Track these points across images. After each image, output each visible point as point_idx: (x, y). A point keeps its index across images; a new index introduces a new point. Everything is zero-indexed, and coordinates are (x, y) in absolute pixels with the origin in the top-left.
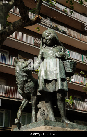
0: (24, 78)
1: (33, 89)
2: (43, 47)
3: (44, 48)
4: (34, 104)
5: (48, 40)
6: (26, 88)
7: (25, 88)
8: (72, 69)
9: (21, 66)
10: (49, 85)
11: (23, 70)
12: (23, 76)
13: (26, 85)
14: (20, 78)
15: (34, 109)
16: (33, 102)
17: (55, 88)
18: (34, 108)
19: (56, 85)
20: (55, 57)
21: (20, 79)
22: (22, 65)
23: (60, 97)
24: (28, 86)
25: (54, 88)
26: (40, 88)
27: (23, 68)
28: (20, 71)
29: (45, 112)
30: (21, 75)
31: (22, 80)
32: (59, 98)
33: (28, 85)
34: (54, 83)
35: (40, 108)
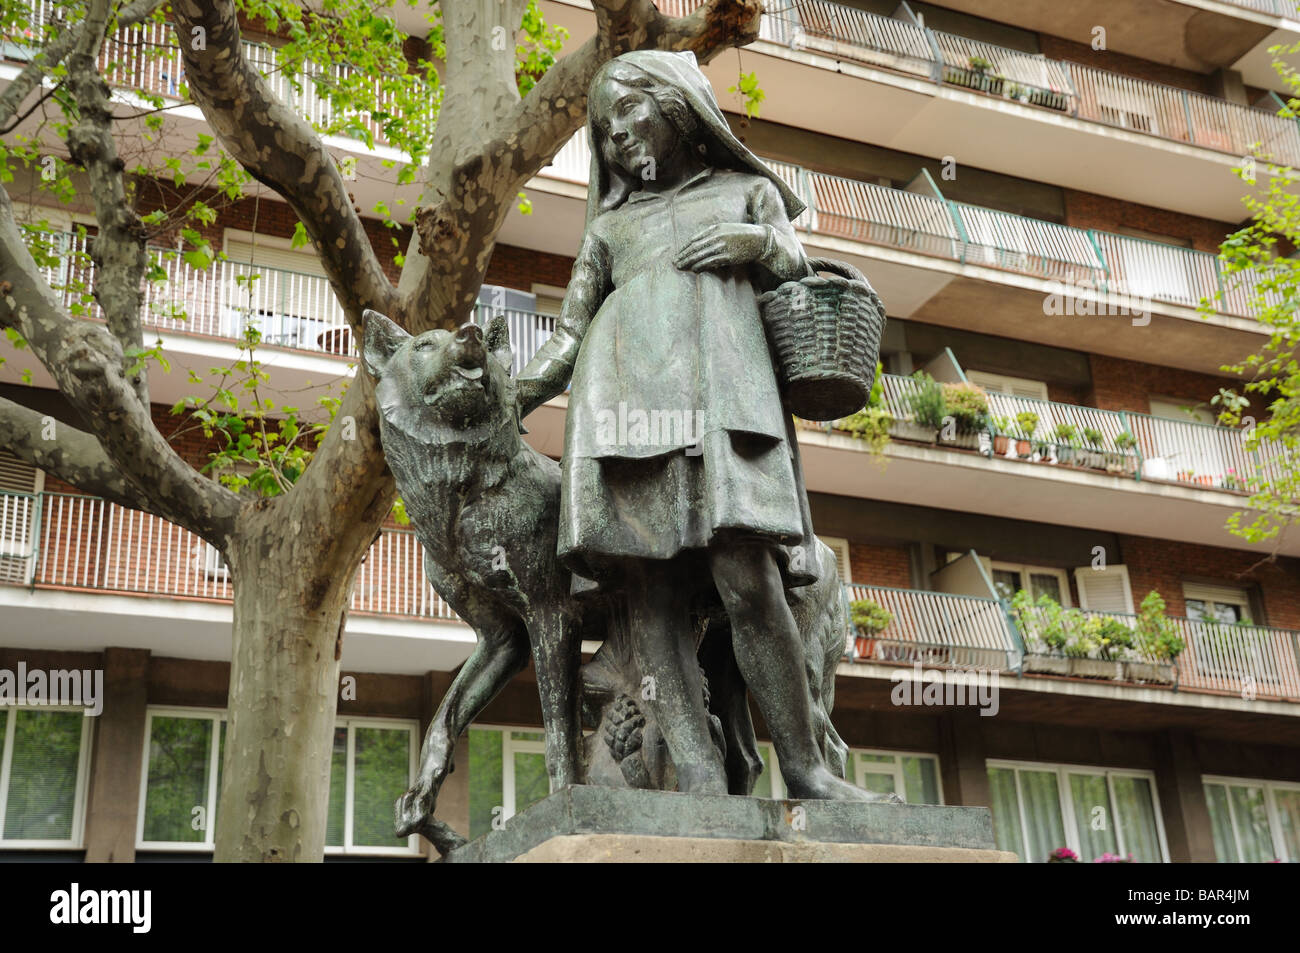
0: (446, 464)
1: (529, 549)
2: (607, 203)
3: (616, 207)
4: (554, 667)
5: (631, 138)
6: (474, 549)
7: (463, 549)
8: (832, 349)
9: (412, 376)
10: (648, 501)
11: (428, 400)
12: (435, 452)
13: (472, 521)
14: (414, 470)
15: (555, 708)
16: (542, 651)
17: (694, 518)
18: (555, 697)
19: (695, 496)
20: (687, 268)
21: (416, 476)
22: (415, 364)
23: (736, 590)
24: (483, 531)
25: (682, 522)
26: (567, 534)
27: (430, 389)
28: (405, 412)
29: (641, 724)
30: (421, 448)
31: (428, 486)
32: (735, 597)
33: (483, 517)
34: (682, 480)
35: (606, 697)
